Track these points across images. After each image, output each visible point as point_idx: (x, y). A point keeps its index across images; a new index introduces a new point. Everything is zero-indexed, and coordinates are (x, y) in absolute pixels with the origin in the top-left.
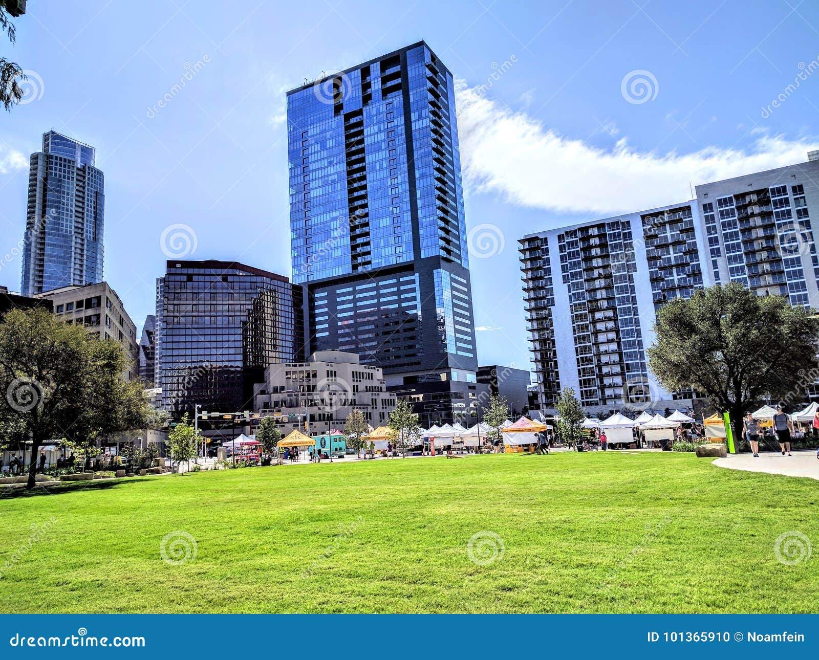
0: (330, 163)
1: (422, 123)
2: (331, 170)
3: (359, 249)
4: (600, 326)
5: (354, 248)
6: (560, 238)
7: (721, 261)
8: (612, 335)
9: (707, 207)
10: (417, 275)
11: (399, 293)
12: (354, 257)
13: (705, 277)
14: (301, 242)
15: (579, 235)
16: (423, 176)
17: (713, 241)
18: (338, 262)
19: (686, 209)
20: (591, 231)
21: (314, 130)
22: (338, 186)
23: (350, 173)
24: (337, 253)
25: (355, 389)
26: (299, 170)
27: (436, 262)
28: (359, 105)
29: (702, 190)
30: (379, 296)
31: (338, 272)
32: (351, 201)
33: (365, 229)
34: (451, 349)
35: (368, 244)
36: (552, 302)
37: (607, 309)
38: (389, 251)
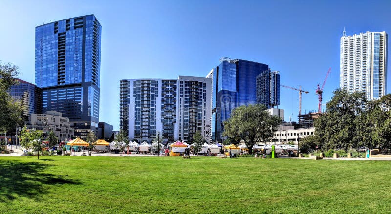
0: (52, 49)
1: (89, 38)
2: (52, 50)
3: (60, 77)
4: (144, 113)
5: (59, 77)
6: (135, 82)
7: (182, 99)
8: (147, 116)
9: (182, 82)
10: (82, 88)
11: (75, 93)
12: (59, 80)
13: (177, 102)
14: (39, 74)
15: (141, 82)
16: (87, 55)
17: (181, 93)
18: (52, 81)
19: (175, 82)
20: (145, 82)
21: (45, 38)
22: (54, 56)
23: (59, 52)
24: (52, 78)
25: (61, 125)
26: (39, 51)
27: (90, 84)
28: (65, 31)
29: (181, 77)
30: (67, 94)
31: (52, 85)
32: (59, 61)
33: (64, 71)
34: (92, 115)
35: (64, 76)
36: (129, 103)
37: (147, 108)
38: (72, 79)
